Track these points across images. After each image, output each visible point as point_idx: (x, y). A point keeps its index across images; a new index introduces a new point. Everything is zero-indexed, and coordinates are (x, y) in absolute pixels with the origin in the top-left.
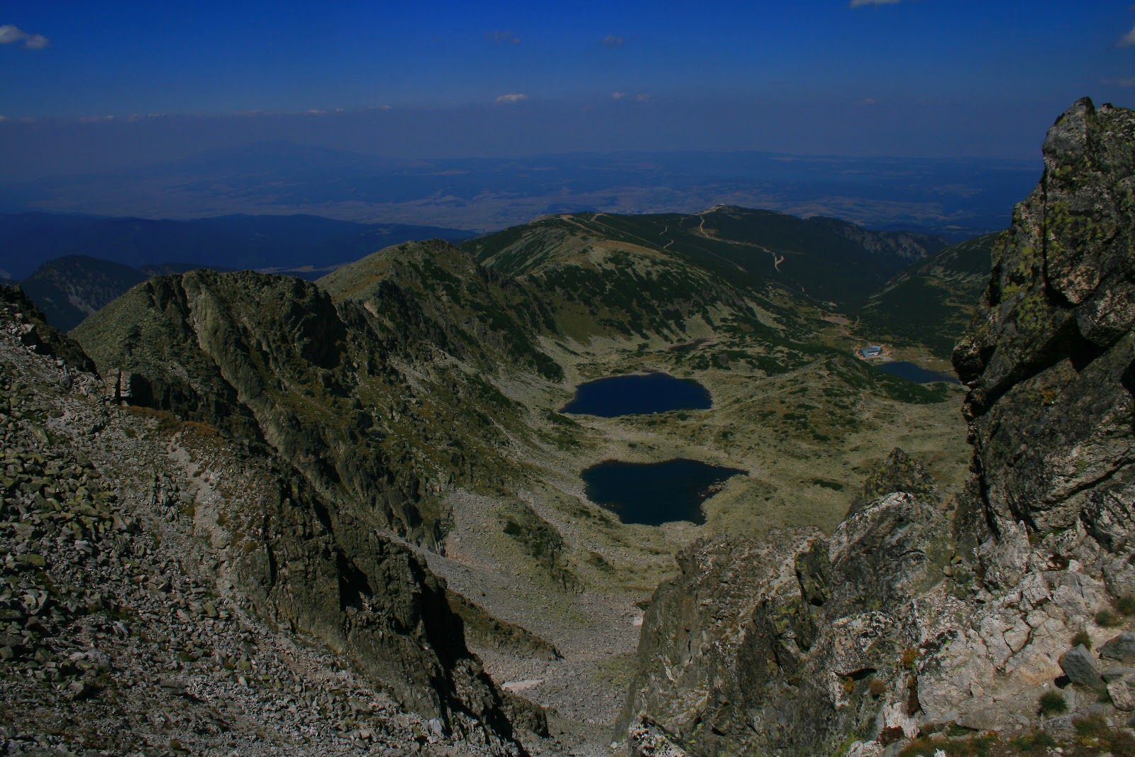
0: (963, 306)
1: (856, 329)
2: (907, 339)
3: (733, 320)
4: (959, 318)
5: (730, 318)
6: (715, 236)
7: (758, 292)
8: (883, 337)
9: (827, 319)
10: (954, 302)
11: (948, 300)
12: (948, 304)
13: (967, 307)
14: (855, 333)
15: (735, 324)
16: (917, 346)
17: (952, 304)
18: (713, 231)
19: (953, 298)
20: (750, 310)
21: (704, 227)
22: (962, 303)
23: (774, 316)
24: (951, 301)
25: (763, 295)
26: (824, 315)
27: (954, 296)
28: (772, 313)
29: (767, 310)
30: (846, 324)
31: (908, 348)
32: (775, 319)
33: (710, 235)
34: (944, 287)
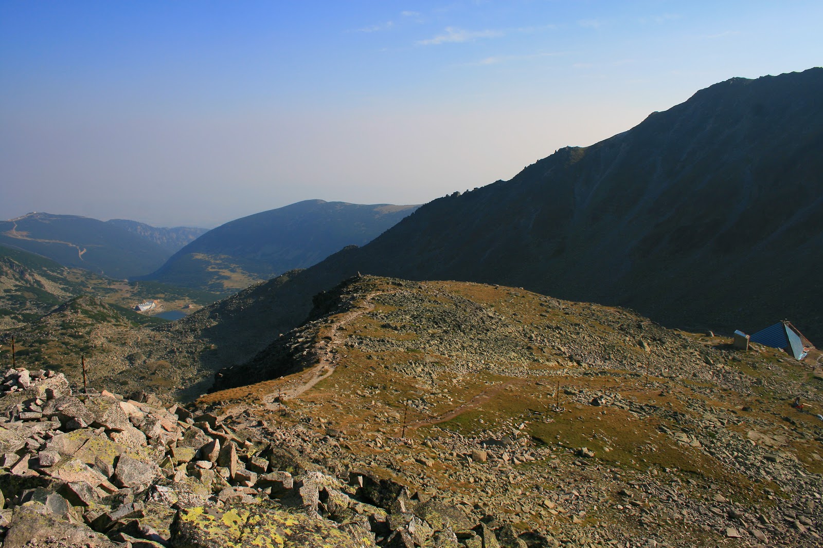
0: (221, 270)
1: (136, 292)
2: (176, 295)
3: (16, 290)
4: (218, 279)
5: (14, 288)
6: (27, 236)
7: (53, 271)
8: (157, 296)
9: (112, 287)
10: (214, 268)
11: (210, 267)
12: (211, 270)
13: (224, 270)
14: (134, 295)
15: (19, 293)
16: (184, 299)
17: (213, 270)
18: (25, 233)
19: (213, 266)
20: (38, 282)
21: (17, 230)
22: (220, 269)
23: (62, 286)
24: (212, 268)
25: (58, 273)
26: (109, 284)
27: (214, 264)
28: (60, 284)
29: (56, 282)
30: (128, 289)
31: (176, 301)
32: (62, 289)
33: (22, 236)
34: (207, 259)
